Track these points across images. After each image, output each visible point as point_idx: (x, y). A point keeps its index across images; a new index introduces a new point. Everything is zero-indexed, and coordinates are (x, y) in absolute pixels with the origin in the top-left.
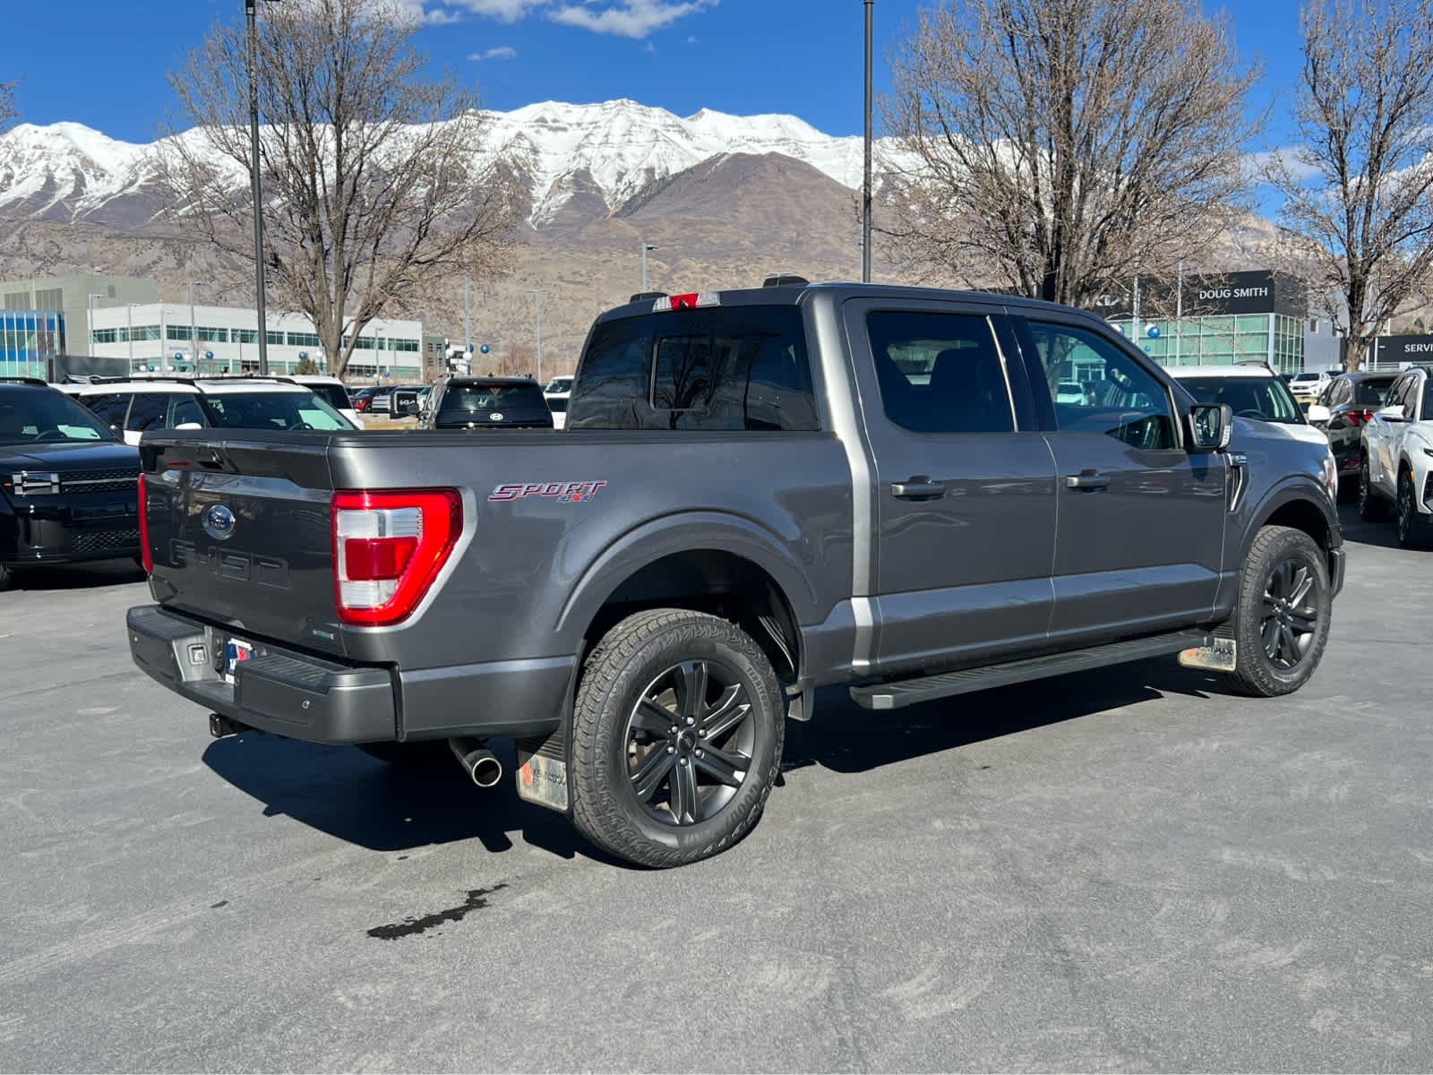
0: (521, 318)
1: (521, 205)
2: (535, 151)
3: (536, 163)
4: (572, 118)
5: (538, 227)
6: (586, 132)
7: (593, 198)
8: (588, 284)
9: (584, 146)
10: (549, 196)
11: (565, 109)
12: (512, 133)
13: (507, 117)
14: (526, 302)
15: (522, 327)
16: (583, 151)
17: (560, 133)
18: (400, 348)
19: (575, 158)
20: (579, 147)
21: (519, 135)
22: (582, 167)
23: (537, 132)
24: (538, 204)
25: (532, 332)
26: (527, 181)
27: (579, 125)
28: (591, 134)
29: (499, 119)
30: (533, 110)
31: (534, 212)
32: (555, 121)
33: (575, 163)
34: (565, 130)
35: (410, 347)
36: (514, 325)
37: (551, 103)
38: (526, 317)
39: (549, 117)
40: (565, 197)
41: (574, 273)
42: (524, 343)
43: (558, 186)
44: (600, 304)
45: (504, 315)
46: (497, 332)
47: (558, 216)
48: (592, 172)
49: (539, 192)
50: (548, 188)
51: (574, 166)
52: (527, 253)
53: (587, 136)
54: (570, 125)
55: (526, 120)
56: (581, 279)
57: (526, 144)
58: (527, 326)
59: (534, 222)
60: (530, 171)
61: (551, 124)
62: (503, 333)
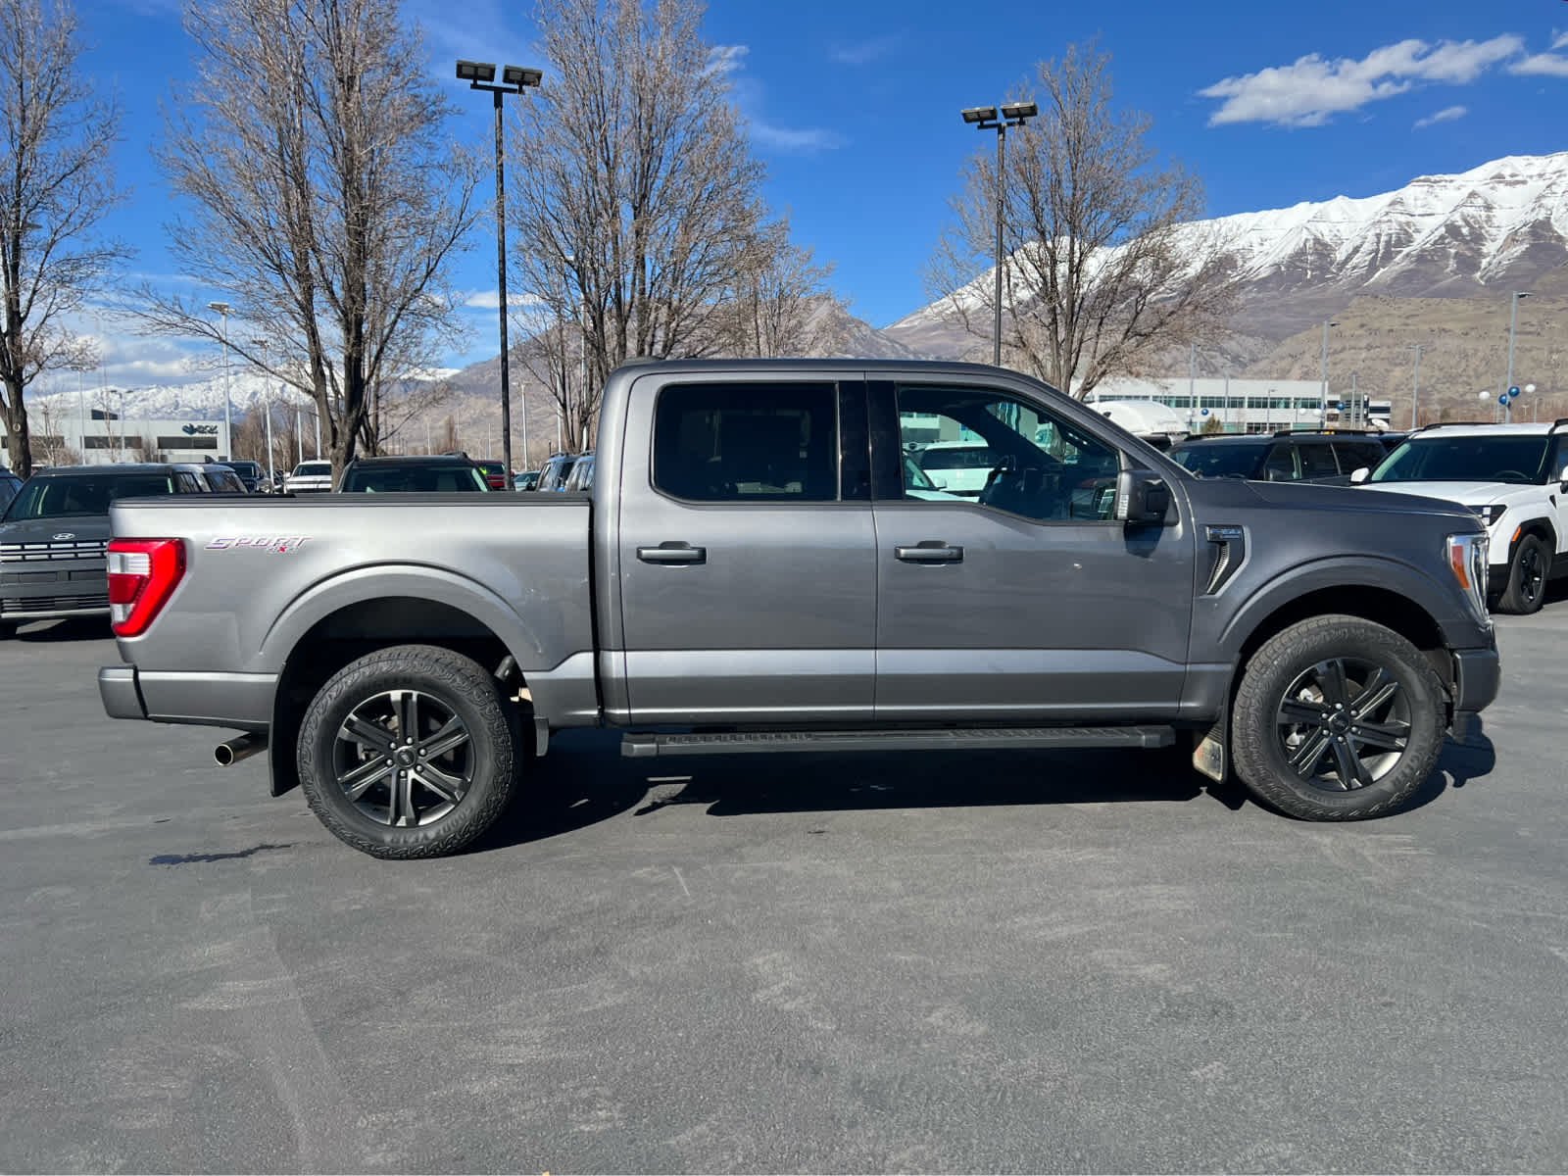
0: (1460, 371)
1: (1469, 264)
2: (1489, 208)
3: (1489, 219)
4: (1535, 171)
5: (1486, 281)
6: (1548, 182)
7: (1550, 247)
8: (1539, 334)
9: (1544, 196)
10: (1500, 250)
11: (1526, 162)
12: (1466, 192)
13: (1459, 179)
14: (1467, 355)
15: (1460, 380)
16: (1544, 201)
17: (1519, 187)
18: (1305, 406)
19: (1533, 210)
20: (1539, 198)
21: (1473, 195)
22: (1541, 217)
23: (1492, 188)
24: (1488, 259)
25: (1469, 384)
26: (1478, 238)
27: (1541, 176)
28: (1554, 183)
29: (1451, 181)
30: (1491, 168)
31: (1483, 267)
32: (1512, 176)
33: (1534, 214)
34: (1524, 182)
35: (1313, 404)
36: (1452, 380)
37: (1510, 159)
38: (1465, 370)
39: (1507, 172)
40: (1518, 250)
41: (1524, 324)
42: (1461, 396)
43: (1513, 238)
44: (1551, 352)
45: (1441, 369)
46: (1433, 386)
47: (1510, 268)
48: (1552, 221)
49: (1489, 248)
50: (1500, 242)
51: (1531, 218)
52: (1470, 308)
53: (1548, 187)
54: (1531, 177)
55: (1481, 178)
56: (1532, 329)
57: (1479, 202)
58: (1465, 379)
59: (1481, 277)
60: (1481, 228)
61: (1508, 179)
62: (1439, 386)
